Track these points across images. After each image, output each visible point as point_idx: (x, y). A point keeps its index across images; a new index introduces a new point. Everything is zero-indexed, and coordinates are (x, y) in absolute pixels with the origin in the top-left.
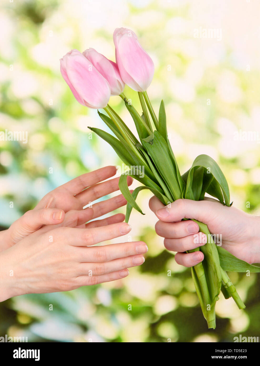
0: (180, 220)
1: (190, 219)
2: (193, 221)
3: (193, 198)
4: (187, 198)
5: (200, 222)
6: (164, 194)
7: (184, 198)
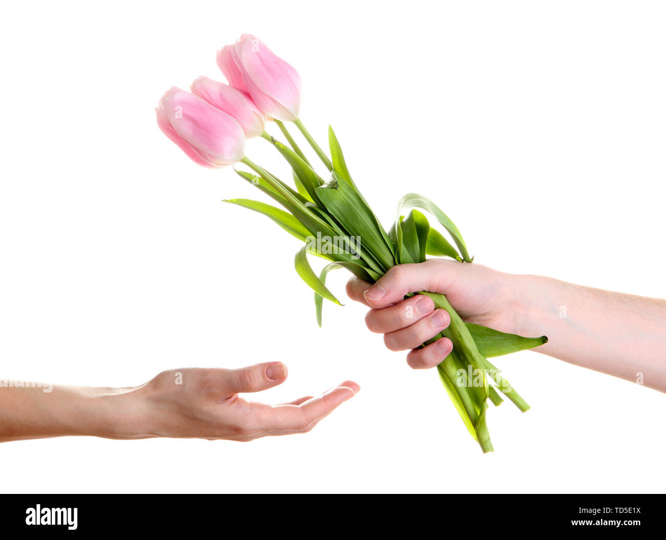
0: (403, 298)
1: (416, 294)
2: (422, 294)
3: (412, 260)
4: (403, 263)
5: (432, 293)
6: (368, 267)
7: (400, 264)
